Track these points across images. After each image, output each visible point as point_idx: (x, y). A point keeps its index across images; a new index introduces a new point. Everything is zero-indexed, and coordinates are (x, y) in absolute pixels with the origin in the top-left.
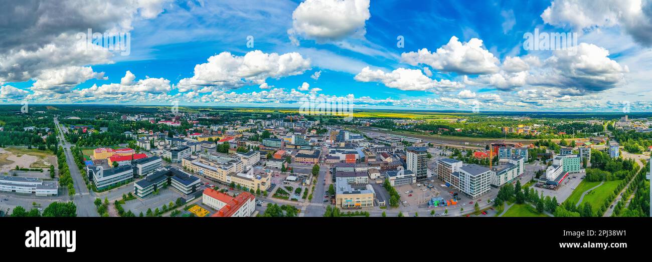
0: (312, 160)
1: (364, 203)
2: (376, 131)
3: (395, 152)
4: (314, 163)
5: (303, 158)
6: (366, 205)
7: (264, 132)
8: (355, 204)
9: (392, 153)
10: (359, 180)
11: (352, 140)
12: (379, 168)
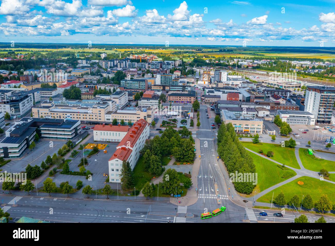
0: (188, 99)
1: (253, 130)
2: (263, 75)
3: (291, 96)
4: (190, 102)
5: (178, 97)
6: (254, 132)
7: (117, 73)
8: (244, 130)
9: (286, 97)
10: (246, 115)
11: (230, 83)
12: (269, 108)
